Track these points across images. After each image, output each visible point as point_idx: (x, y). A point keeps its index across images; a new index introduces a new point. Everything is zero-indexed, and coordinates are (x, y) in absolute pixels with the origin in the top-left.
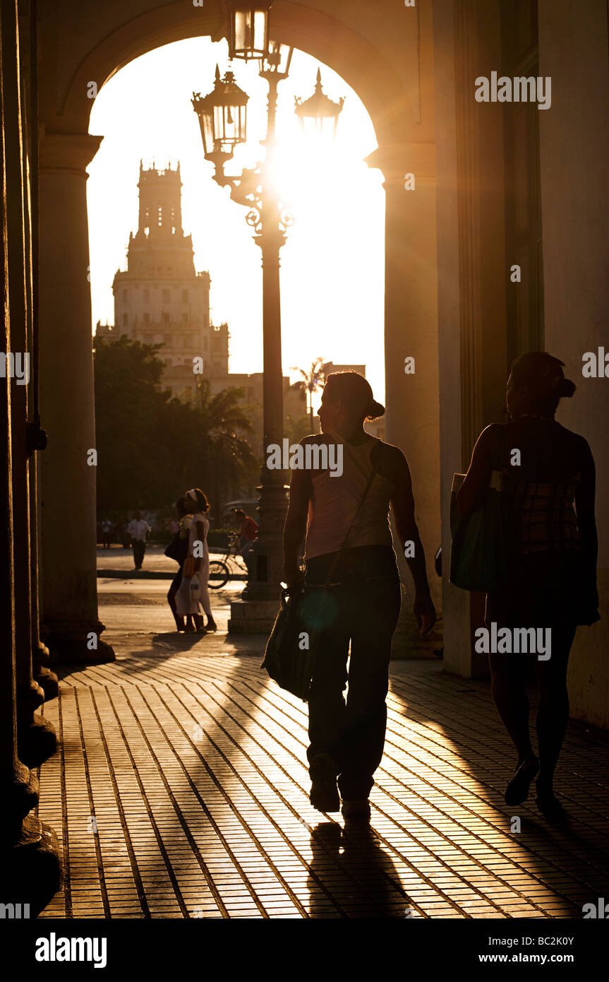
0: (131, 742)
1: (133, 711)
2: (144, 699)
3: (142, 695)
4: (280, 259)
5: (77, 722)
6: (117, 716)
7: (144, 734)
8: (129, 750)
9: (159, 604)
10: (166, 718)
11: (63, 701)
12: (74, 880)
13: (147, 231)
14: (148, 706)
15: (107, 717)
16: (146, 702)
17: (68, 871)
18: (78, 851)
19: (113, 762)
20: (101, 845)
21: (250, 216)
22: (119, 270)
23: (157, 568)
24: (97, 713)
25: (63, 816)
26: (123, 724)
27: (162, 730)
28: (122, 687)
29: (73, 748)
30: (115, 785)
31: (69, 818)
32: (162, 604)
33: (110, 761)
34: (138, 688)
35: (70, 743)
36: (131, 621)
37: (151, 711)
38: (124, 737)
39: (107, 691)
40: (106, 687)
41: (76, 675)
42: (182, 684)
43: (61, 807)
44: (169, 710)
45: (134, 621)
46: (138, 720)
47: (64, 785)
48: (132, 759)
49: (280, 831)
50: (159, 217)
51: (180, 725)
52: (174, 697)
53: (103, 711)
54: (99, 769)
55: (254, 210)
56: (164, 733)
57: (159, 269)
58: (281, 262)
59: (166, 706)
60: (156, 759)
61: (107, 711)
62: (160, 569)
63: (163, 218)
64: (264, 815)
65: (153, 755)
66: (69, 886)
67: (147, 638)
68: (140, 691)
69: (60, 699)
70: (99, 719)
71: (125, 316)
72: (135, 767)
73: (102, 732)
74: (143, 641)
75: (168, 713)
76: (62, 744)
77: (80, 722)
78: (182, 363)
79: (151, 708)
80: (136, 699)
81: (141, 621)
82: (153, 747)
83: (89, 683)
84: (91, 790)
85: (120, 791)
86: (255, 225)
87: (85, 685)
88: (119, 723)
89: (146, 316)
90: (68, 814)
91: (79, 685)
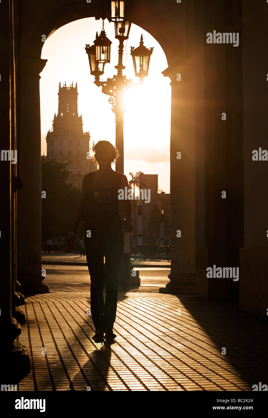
0: (58, 320)
1: (58, 310)
2: (63, 306)
3: (62, 304)
4: (123, 119)
5: (34, 313)
6: (51, 311)
7: (64, 318)
8: (57, 323)
9: (67, 274)
10: (73, 312)
11: (27, 306)
12: (36, 369)
13: (62, 115)
14: (65, 308)
15: (47, 311)
16: (64, 307)
17: (33, 365)
18: (37, 358)
19: (51, 327)
20: (47, 357)
21: (110, 100)
22: (49, 131)
23: (65, 261)
24: (42, 310)
25: (30, 346)
26: (54, 314)
27: (72, 316)
28: (53, 301)
29: (33, 322)
30: (52, 335)
31: (32, 347)
32: (68, 274)
33: (49, 327)
34: (60, 302)
35: (31, 320)
36: (55, 280)
37: (66, 310)
38: (55, 318)
39: (46, 303)
40: (46, 302)
41: (32, 297)
42: (80, 301)
43: (28, 343)
44: (74, 309)
45: (56, 280)
46: (61, 313)
47: (29, 335)
48: (59, 326)
49: (127, 352)
50: (67, 108)
51: (80, 315)
52: (76, 305)
53: (45, 309)
54: (45, 330)
55: (112, 97)
56: (73, 318)
57: (67, 131)
58: (124, 120)
59: (73, 308)
60: (70, 326)
61: (47, 310)
62: (66, 261)
63: (69, 109)
64: (120, 347)
65: (69, 325)
66: (34, 371)
67: (62, 285)
68: (61, 303)
69: (25, 305)
70: (43, 312)
71: (52, 152)
72: (61, 329)
73: (45, 317)
74: (60, 286)
75: (74, 311)
76: (28, 321)
77: (35, 313)
78: (77, 173)
79: (67, 309)
80: (59, 306)
81: (59, 280)
82: (68, 322)
83: (38, 300)
84: (42, 337)
85: (55, 338)
86: (113, 104)
87: (36, 300)
88: (53, 314)
89: (61, 152)
90: (32, 345)
91: (33, 301)
